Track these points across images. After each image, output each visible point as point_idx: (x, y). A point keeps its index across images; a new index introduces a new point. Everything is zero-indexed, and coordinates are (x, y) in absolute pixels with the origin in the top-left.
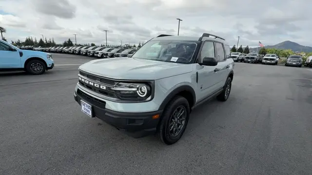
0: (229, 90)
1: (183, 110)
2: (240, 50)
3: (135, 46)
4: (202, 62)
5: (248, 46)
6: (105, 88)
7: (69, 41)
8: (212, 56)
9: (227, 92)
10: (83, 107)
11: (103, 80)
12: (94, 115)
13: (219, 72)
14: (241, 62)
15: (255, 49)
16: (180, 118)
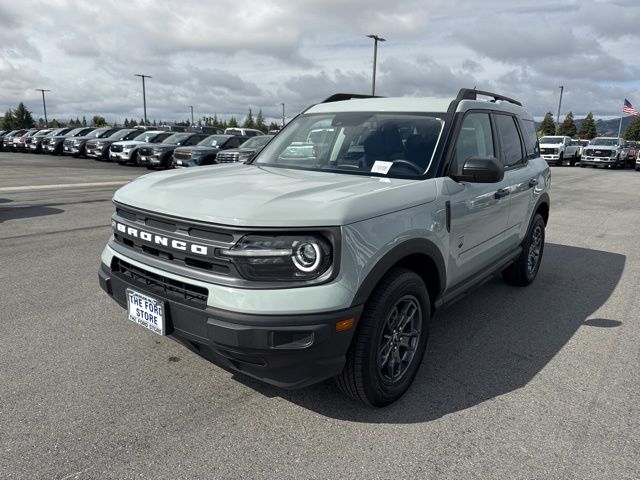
0: (538, 252)
1: (412, 307)
2: (569, 128)
3: (234, 124)
4: (460, 173)
5: (590, 116)
6: (204, 251)
7: (23, 111)
8: (484, 153)
9: (533, 259)
10: (133, 307)
11: (197, 229)
12: (169, 328)
13: (507, 199)
14: (572, 165)
15: (614, 124)
16: (405, 330)
